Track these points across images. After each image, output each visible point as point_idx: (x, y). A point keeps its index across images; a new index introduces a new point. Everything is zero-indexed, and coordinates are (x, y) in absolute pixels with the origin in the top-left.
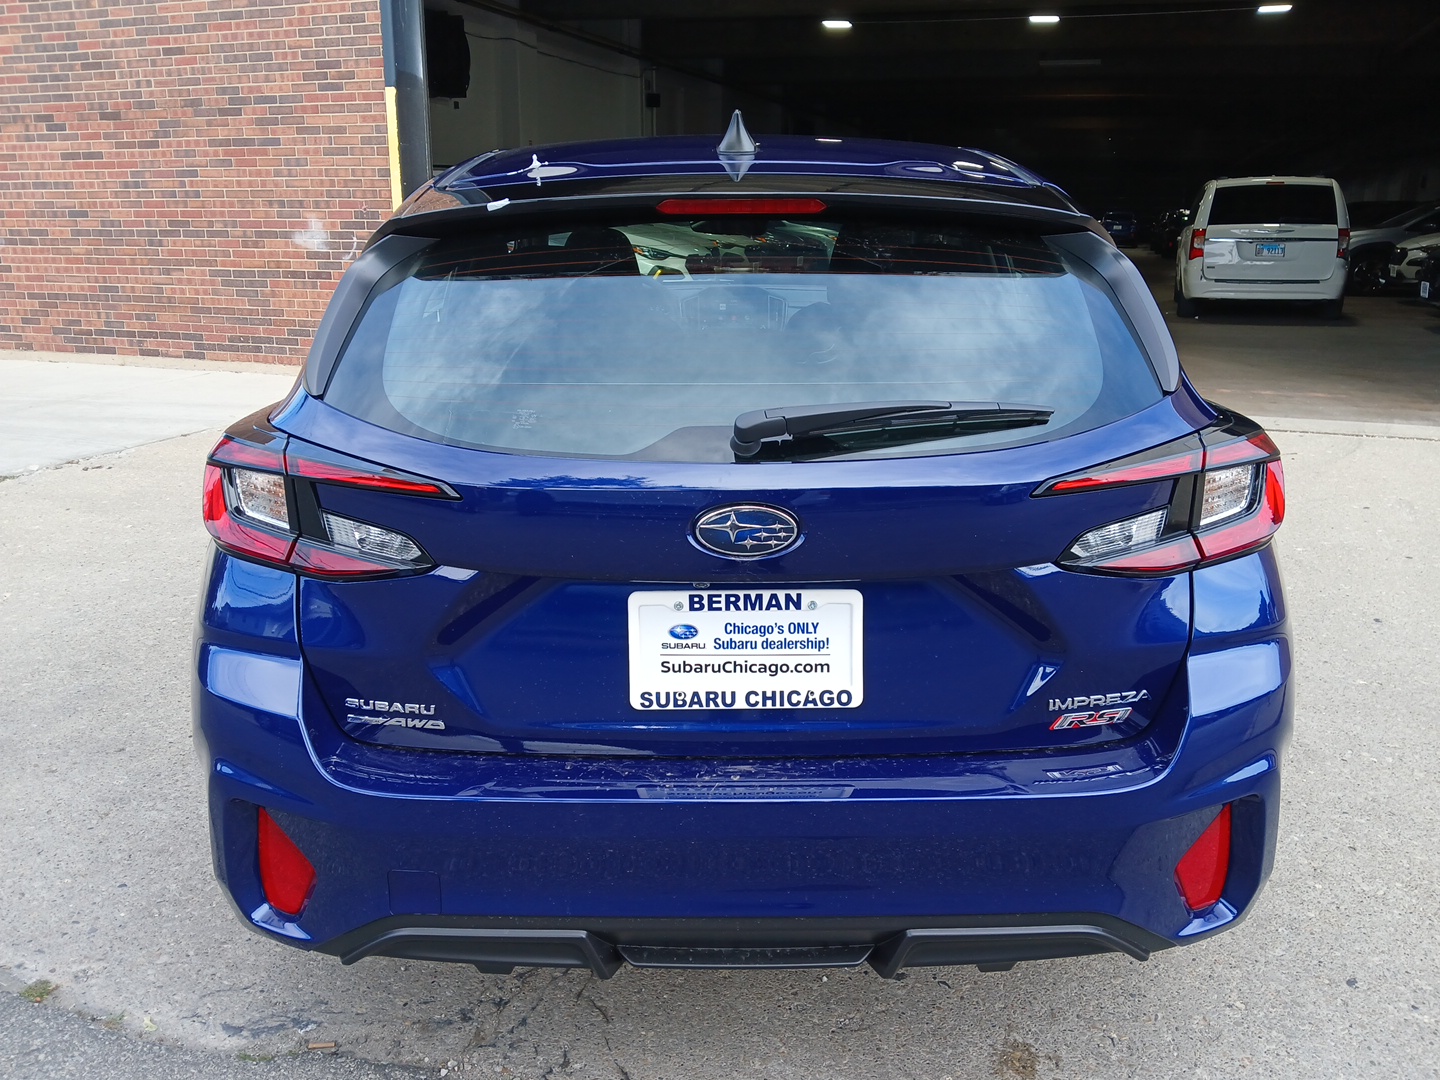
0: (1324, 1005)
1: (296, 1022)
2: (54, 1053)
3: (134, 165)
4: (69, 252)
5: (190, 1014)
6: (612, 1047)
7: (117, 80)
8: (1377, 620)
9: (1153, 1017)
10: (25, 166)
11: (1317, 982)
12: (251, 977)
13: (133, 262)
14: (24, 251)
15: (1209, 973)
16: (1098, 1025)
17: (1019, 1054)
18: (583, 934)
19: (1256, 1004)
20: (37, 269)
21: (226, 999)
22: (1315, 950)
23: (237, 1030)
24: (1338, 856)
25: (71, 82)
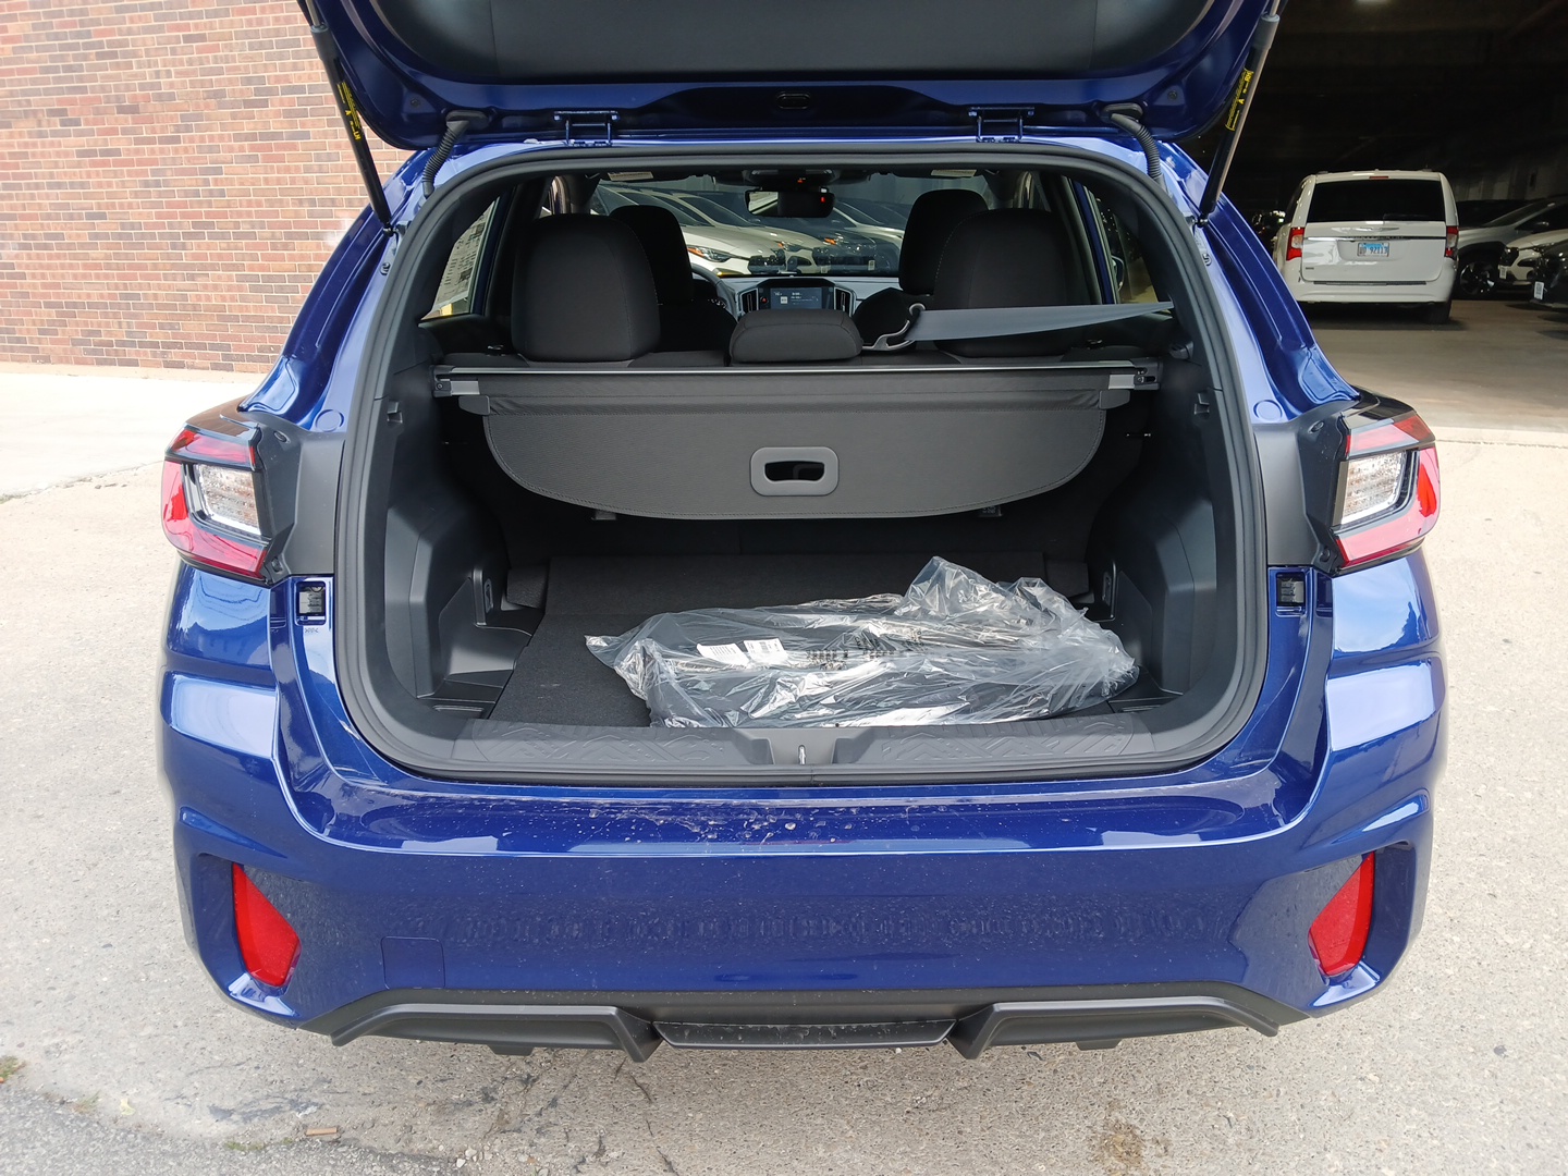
0: (1470, 1077)
1: (294, 1104)
2: (13, 1143)
3: (155, 162)
4: (86, 257)
5: (174, 1095)
6: (655, 1131)
7: (135, 70)
8: (1506, 641)
9: (1275, 1093)
10: (38, 165)
11: (1460, 1050)
12: (246, 1051)
13: (155, 267)
14: (38, 257)
15: (1337, 1040)
16: (1212, 1103)
17: (1121, 1137)
18: (612, 1011)
19: (1392, 1076)
20: (54, 276)
21: (215, 1077)
22: (1455, 1013)
23: (226, 1114)
24: (1477, 904)
25: (85, 73)
